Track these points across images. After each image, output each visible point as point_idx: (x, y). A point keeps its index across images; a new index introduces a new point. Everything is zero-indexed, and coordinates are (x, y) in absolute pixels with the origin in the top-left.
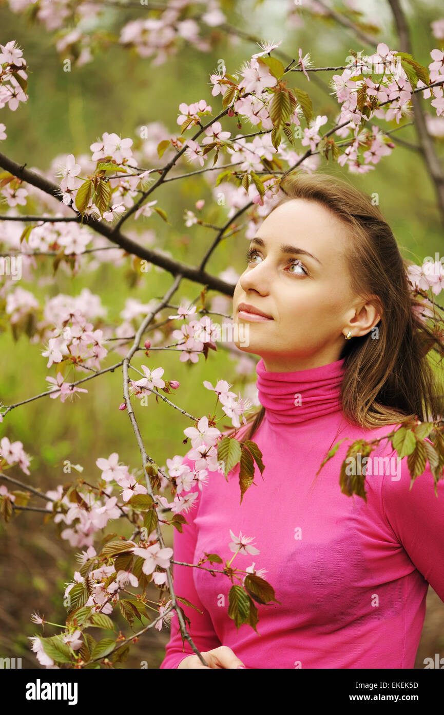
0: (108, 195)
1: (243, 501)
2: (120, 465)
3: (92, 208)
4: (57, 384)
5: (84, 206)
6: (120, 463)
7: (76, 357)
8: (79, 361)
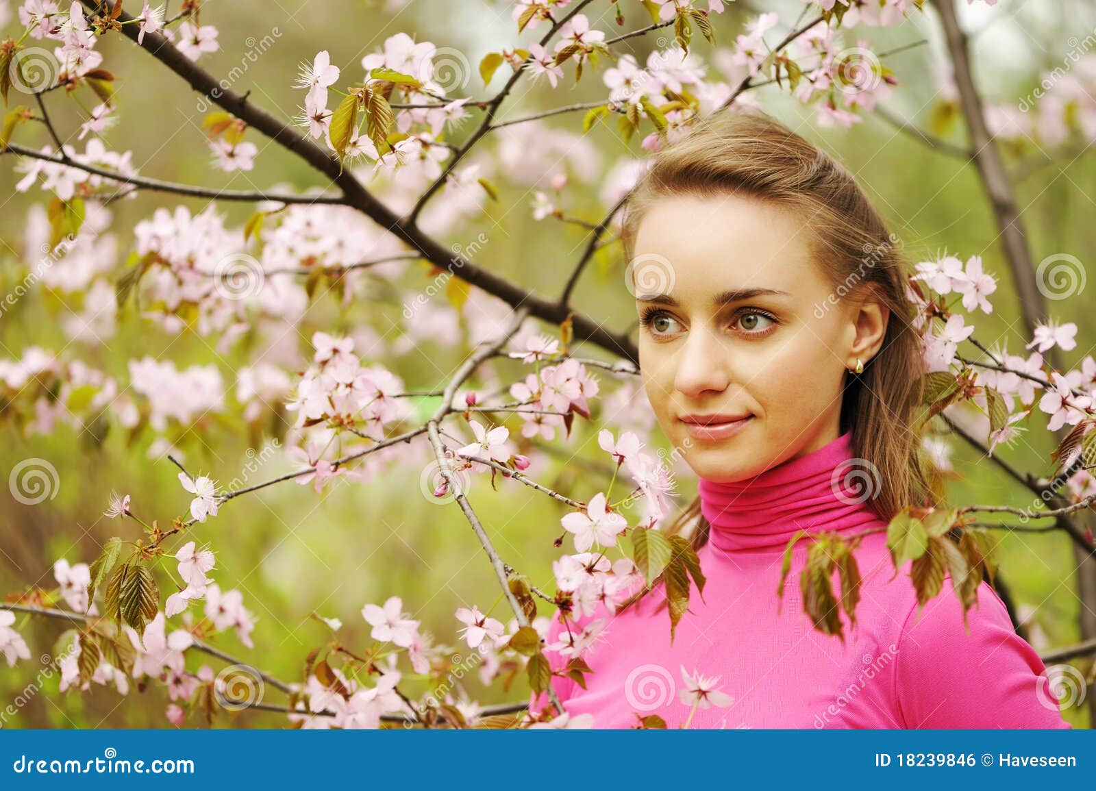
0: (387, 117)
1: (675, 640)
2: (403, 618)
3: (358, 144)
4: (307, 460)
5: (345, 141)
6: (403, 615)
7: (344, 416)
8: (348, 423)
